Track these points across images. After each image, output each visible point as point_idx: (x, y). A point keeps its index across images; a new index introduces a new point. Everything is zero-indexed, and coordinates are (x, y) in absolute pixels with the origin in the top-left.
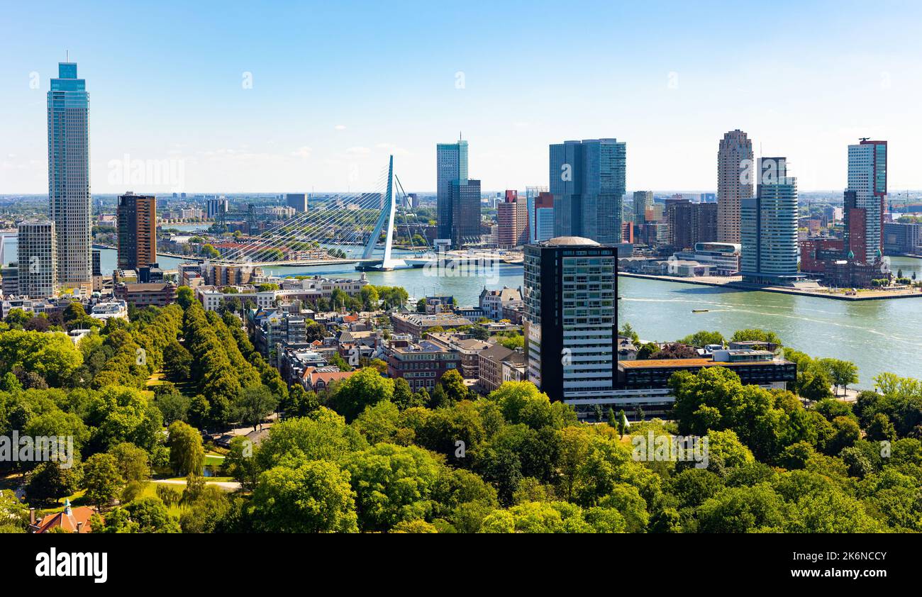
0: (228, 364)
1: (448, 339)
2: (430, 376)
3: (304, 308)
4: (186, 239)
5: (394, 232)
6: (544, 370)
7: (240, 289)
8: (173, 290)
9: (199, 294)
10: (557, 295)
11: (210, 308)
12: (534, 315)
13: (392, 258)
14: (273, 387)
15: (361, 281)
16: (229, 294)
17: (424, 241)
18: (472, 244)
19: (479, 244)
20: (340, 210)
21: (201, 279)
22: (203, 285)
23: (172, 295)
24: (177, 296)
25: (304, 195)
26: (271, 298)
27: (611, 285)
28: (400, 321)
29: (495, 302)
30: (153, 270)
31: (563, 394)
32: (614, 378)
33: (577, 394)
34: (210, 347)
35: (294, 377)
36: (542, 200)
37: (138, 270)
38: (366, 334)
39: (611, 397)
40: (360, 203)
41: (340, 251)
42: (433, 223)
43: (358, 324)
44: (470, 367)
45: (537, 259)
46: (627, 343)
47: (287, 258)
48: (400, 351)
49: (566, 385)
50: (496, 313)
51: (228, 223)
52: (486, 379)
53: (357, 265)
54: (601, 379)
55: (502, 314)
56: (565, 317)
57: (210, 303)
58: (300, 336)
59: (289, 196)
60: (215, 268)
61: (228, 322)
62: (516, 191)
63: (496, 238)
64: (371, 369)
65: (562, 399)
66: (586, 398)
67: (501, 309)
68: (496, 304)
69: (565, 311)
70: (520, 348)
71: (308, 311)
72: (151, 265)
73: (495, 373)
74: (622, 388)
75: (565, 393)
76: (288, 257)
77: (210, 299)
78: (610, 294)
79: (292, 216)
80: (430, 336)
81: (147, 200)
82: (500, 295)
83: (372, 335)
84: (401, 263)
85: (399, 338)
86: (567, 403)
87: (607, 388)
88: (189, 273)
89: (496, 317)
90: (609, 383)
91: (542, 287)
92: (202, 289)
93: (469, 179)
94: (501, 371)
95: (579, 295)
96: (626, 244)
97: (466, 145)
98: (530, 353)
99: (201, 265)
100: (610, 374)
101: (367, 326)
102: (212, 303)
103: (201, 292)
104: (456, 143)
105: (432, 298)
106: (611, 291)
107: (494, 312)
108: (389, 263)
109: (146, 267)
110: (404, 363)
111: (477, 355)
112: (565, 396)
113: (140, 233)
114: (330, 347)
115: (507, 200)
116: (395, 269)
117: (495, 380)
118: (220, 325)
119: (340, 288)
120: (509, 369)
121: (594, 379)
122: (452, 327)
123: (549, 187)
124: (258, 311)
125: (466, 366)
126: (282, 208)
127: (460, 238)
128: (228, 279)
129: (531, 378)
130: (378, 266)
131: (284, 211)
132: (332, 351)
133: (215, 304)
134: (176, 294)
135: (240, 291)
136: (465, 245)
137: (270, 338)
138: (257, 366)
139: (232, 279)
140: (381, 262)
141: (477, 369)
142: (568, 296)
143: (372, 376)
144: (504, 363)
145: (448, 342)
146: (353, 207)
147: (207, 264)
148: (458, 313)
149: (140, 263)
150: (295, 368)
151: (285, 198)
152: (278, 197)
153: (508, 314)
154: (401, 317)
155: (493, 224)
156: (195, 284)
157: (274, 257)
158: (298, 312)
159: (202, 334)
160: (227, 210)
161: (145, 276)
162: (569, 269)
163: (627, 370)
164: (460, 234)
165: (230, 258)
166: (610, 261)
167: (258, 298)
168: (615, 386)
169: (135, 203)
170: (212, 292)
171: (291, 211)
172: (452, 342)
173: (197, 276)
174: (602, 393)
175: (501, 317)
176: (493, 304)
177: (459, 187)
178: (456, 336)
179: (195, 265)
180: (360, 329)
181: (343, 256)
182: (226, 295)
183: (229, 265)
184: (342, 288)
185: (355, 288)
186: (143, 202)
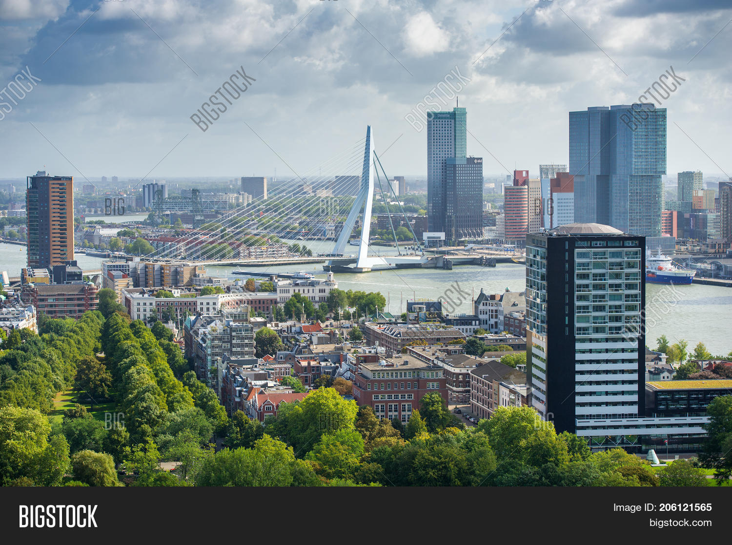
0: (153, 383)
1: (433, 354)
2: (406, 398)
3: (253, 316)
4: (114, 232)
5: (372, 223)
6: (551, 393)
7: (177, 293)
8: (92, 293)
9: (126, 298)
10: (567, 297)
11: (139, 316)
12: (538, 323)
13: (368, 256)
14: (209, 412)
15: (328, 283)
16: (162, 299)
17: (410, 235)
18: (472, 239)
19: (480, 239)
20: (307, 196)
21: (130, 280)
22: (131, 287)
23: (92, 299)
24: (98, 301)
25: (263, 178)
26: (214, 304)
27: (637, 285)
28: (374, 331)
29: (494, 308)
30: (69, 269)
31: (574, 422)
32: (641, 403)
33: (592, 423)
34: (134, 363)
35: (237, 400)
36: (559, 182)
37: (52, 268)
38: (329, 348)
39: (636, 427)
40: (332, 189)
41: (304, 247)
42: (423, 212)
43: (321, 334)
44: (461, 389)
45: (542, 251)
46: (660, 360)
47: (237, 256)
48: (371, 366)
49: (579, 411)
50: (496, 323)
51: (168, 212)
52: (480, 404)
53: (326, 264)
54: (623, 403)
55: (503, 323)
56: (577, 325)
57: (139, 310)
58: (246, 349)
59: (244, 180)
60: (146, 267)
61: (159, 333)
62: (527, 172)
63: (503, 230)
64: (332, 390)
65: (573, 429)
66: (604, 427)
67: (502, 318)
68: (496, 311)
69: (578, 317)
70: (523, 365)
71: (259, 319)
72: (68, 263)
73: (490, 396)
74: (650, 415)
75: (578, 421)
76: (239, 253)
77: (139, 304)
78: (636, 296)
79: (248, 205)
80: (411, 350)
81: (64, 182)
82: (501, 300)
83: (337, 349)
84: (381, 262)
85: (370, 352)
86: (579, 433)
87: (631, 416)
88: (114, 273)
89: (496, 327)
90: (634, 409)
91: (548, 287)
92: (130, 292)
93: (468, 157)
94: (498, 394)
95: (595, 296)
96: (666, 239)
97: (464, 113)
98: (534, 371)
99: (130, 263)
100: (635, 398)
101: (331, 338)
102: (142, 310)
103: (128, 296)
104: (452, 110)
105: (415, 304)
106: (637, 292)
107: (493, 321)
108: (366, 261)
109: (61, 264)
110: (373, 382)
111: (468, 374)
112: (578, 424)
113: (54, 223)
114: (284, 363)
115: (516, 182)
116: (373, 270)
117: (490, 405)
118: (149, 336)
119: (301, 292)
120: (507, 391)
121: (615, 404)
122: (438, 340)
123: (568, 166)
124: (196, 319)
125: (455, 389)
126: (236, 195)
127: (457, 231)
128: (162, 281)
129: (534, 402)
130: (352, 266)
131: (237, 199)
132: (286, 368)
133: (145, 310)
134: (96, 298)
135: (175, 295)
136: (463, 239)
137: (209, 351)
138: (191, 386)
139: (168, 279)
140: (355, 261)
141: (469, 391)
142: (581, 298)
143: (330, 397)
144: (501, 384)
145: (432, 358)
146: (323, 194)
147: (136, 263)
148: (449, 322)
149: (55, 260)
150: (237, 388)
151: (239, 183)
152: (231, 181)
153: (511, 324)
154: (376, 328)
155: (498, 214)
156: (121, 287)
157: (221, 253)
158: (246, 320)
159: (125, 347)
160: (167, 196)
161: (60, 275)
162: (583, 264)
163: (657, 393)
164: (457, 227)
165: (166, 255)
166: (636, 253)
167: (198, 303)
168: (642, 413)
169: (48, 185)
170: (141, 296)
171: (246, 199)
172: (437, 358)
173: (124, 277)
174: (625, 422)
175: (502, 328)
176: (492, 311)
177: (455, 166)
178: (444, 351)
179: (122, 263)
180: (321, 341)
181: (309, 253)
182: (158, 299)
183: (164, 263)
184: (304, 292)
185: (320, 292)
186: (58, 184)
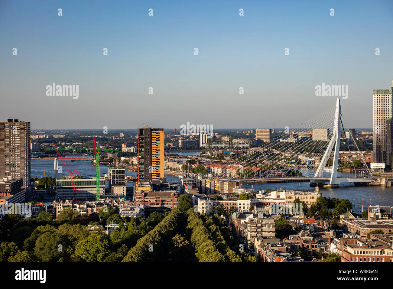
7: (224, 198)
9: (196, 200)
11: (203, 211)
21: (197, 190)
22: (198, 194)
26: (248, 204)
57: (203, 207)
58: (271, 233)
60: (206, 182)
72: (161, 179)
77: (203, 204)
81: (159, 131)
128: (215, 190)
133: (207, 208)
139: (219, 189)
140: (329, 180)
173: (193, 188)
182: (215, 201)
184: (301, 198)
185: (311, 199)
186: (156, 133)
